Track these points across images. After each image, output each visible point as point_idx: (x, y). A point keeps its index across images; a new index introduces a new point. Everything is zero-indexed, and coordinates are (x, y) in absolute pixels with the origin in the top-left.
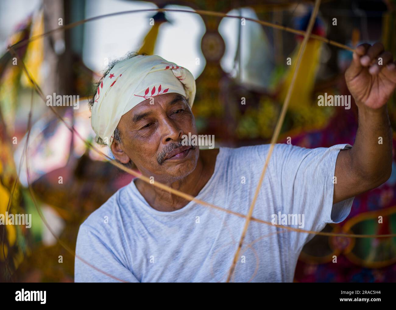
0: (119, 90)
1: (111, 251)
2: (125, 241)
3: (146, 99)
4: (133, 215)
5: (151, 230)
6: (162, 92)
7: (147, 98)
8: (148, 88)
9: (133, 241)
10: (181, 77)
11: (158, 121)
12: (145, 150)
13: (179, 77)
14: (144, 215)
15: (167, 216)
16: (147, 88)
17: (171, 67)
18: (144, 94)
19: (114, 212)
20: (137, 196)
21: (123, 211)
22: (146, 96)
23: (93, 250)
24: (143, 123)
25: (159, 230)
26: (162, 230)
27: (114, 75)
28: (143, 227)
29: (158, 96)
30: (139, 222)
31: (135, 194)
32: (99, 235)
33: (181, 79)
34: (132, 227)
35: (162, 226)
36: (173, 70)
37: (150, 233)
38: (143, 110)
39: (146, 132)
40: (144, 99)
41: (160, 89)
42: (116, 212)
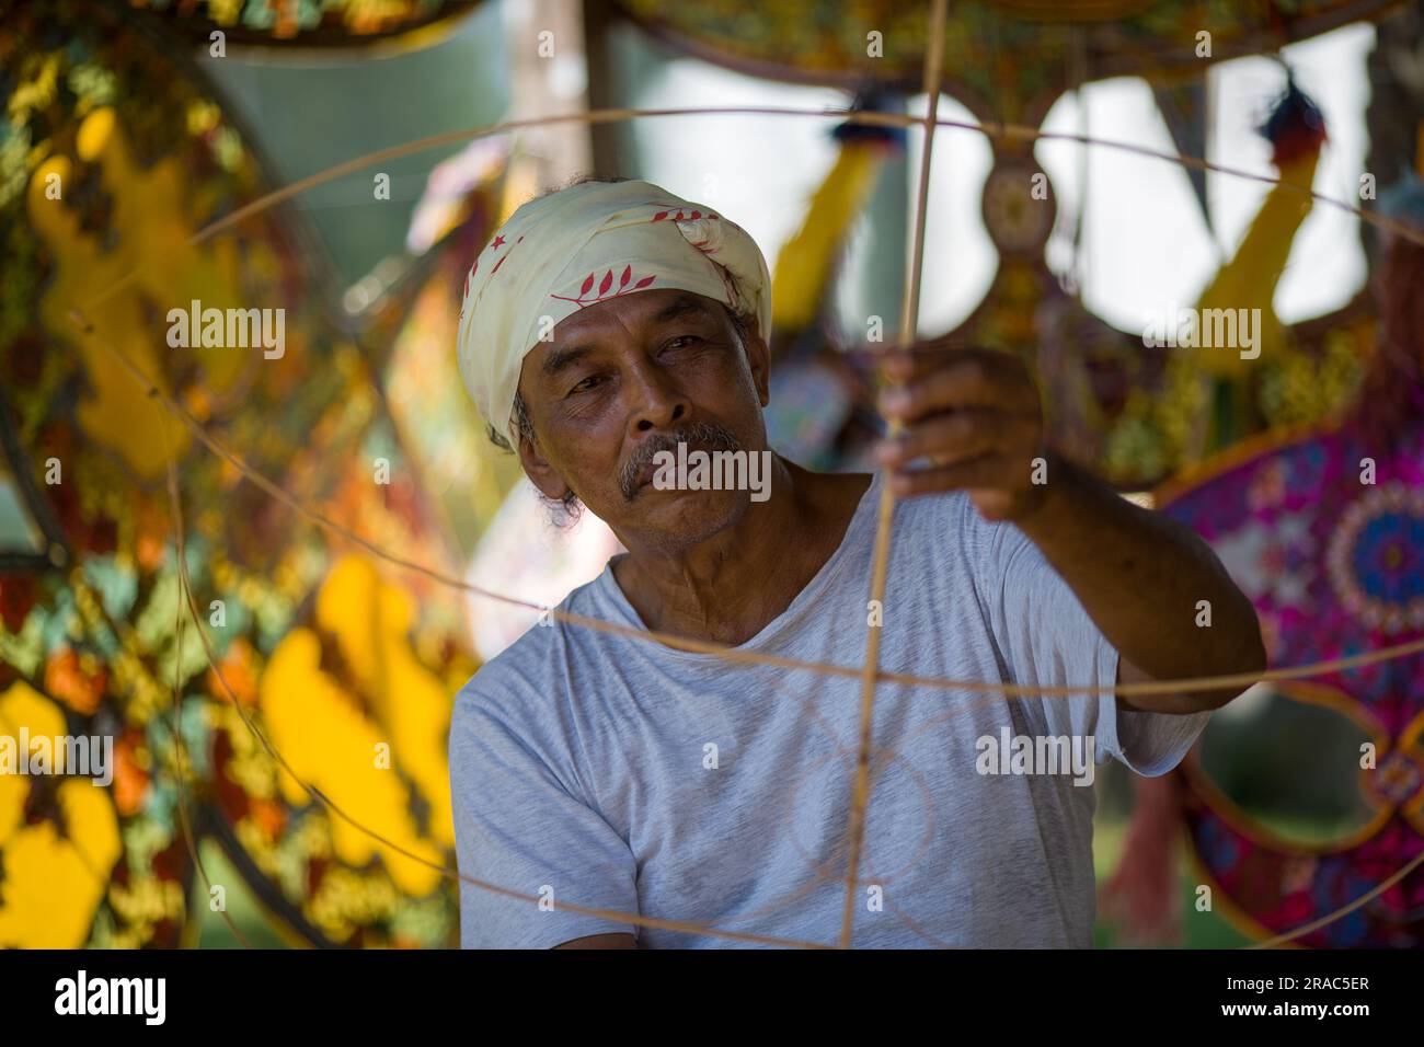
0: (513, 282)
1: (538, 760)
2: (576, 733)
3: (584, 308)
4: (604, 661)
5: (648, 702)
6: (631, 287)
7: (586, 304)
8: (592, 275)
9: (598, 731)
10: (706, 242)
11: (620, 373)
12: (584, 456)
13: (701, 244)
14: (632, 659)
15: (693, 664)
16: (585, 276)
17: (672, 216)
18: (576, 294)
19: (548, 651)
20: (617, 606)
21: (576, 650)
22: (584, 297)
23: (486, 757)
24: (574, 376)
25: (668, 703)
26: (677, 702)
27: (504, 240)
28: (626, 694)
29: (618, 296)
30: (616, 677)
31: (611, 600)
32: (502, 717)
33: (710, 251)
34: (599, 694)
35: (675, 689)
36: (679, 224)
37: (642, 710)
38: (575, 338)
39: (585, 401)
40: (576, 308)
41: (626, 277)
42: (555, 651)
